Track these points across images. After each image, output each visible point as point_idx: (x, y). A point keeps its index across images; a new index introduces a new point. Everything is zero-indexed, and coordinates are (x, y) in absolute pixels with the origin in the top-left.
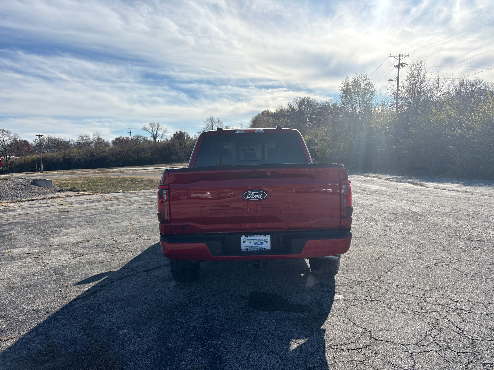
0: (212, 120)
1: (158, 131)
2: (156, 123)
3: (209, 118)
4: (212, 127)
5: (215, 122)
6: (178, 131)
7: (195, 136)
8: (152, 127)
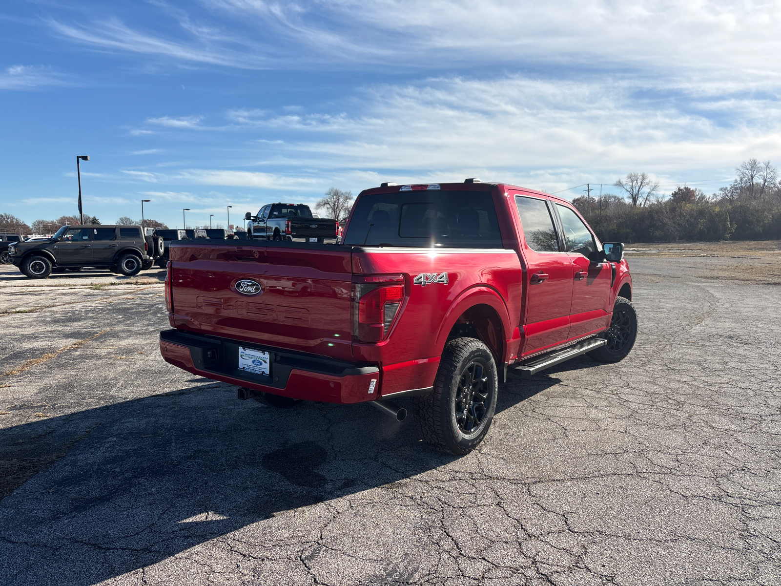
0: (753, 166)
1: (642, 187)
2: (639, 174)
3: (747, 160)
4: (752, 179)
5: (760, 169)
6: (682, 188)
7: (714, 195)
8: (632, 181)
